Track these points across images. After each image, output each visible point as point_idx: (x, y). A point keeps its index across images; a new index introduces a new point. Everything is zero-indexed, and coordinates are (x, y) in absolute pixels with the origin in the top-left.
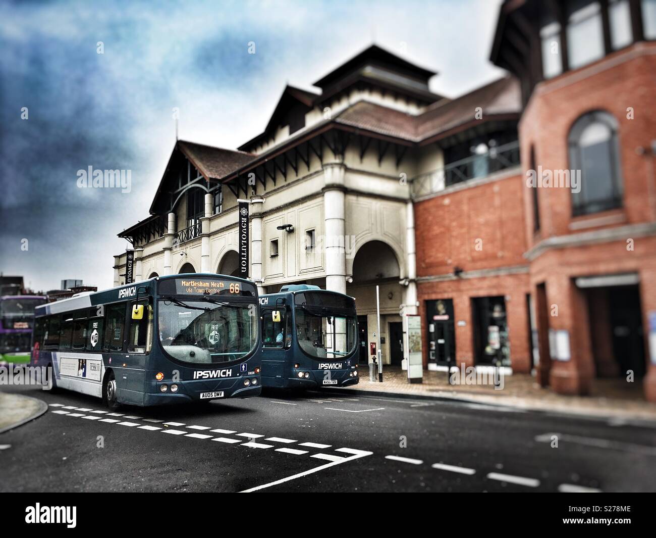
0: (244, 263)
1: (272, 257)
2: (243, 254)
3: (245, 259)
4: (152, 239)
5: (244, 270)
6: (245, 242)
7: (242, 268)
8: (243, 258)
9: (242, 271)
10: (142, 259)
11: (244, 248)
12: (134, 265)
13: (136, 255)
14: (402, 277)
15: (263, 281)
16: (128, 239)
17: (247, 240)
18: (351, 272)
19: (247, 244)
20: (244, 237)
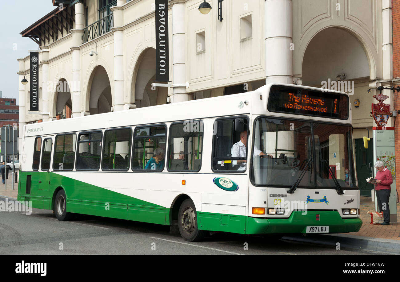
0: (163, 63)
1: (199, 53)
2: (161, 51)
3: (164, 57)
4: (60, 37)
5: (163, 72)
6: (164, 35)
7: (161, 69)
8: (161, 57)
9: (161, 73)
10: (47, 62)
11: (162, 43)
12: (39, 69)
13: (41, 58)
14: (372, 78)
15: (187, 86)
16: (33, 38)
17: (166, 32)
18: (299, 71)
19: (166, 38)
20: (162, 29)
